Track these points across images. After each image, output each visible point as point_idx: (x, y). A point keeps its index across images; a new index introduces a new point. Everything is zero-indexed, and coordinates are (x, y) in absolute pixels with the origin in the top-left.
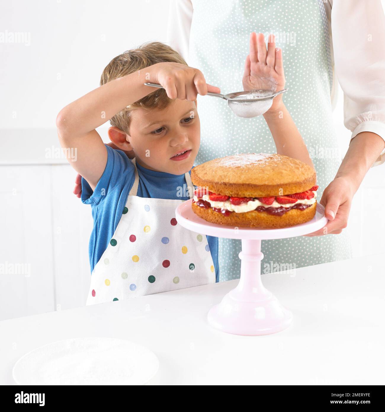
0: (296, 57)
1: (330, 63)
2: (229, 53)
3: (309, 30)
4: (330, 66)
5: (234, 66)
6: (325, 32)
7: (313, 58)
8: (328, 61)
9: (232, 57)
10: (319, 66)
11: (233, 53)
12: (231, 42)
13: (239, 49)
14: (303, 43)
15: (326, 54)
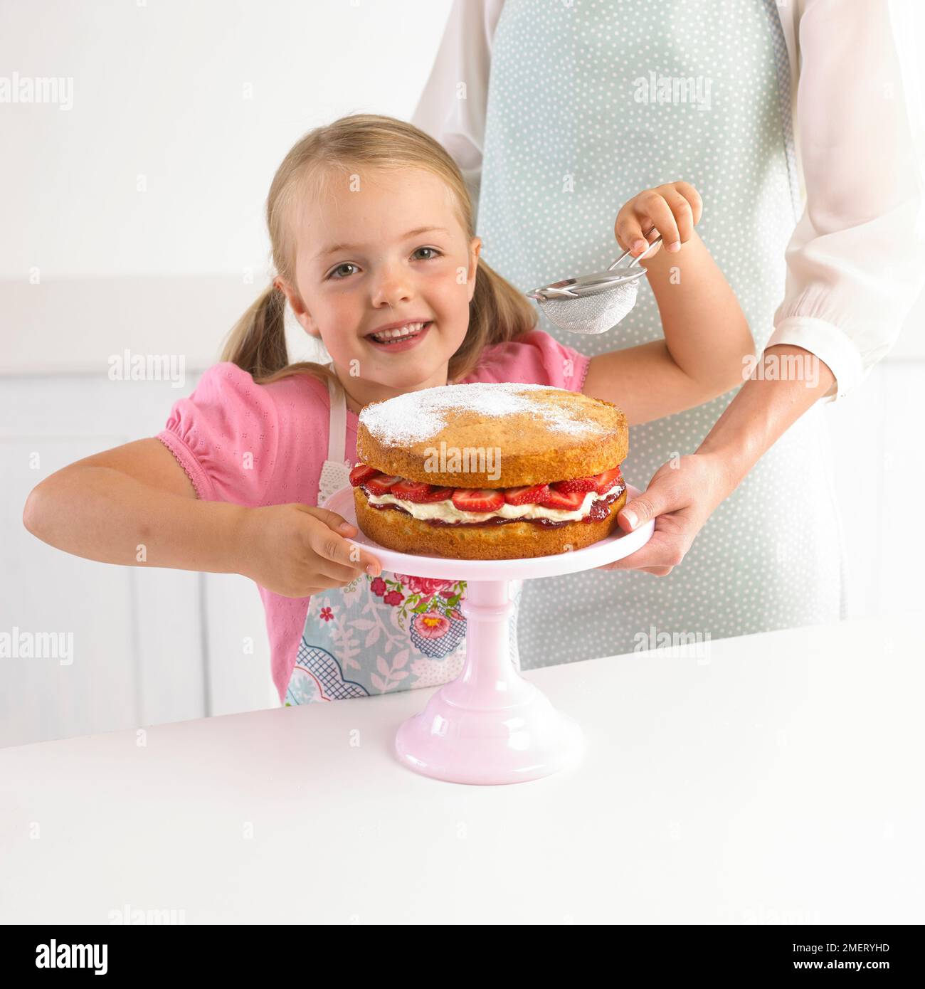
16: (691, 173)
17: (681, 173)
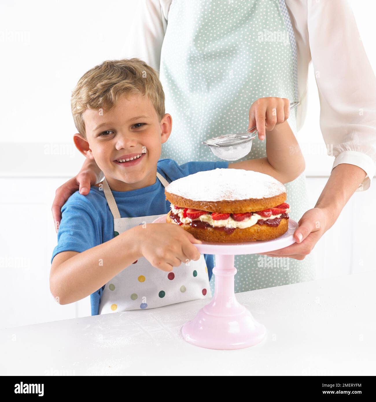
0: (262, 80)
1: (296, 85)
2: (197, 78)
3: (276, 53)
4: (296, 87)
5: (203, 89)
6: (293, 56)
7: (280, 81)
8: (294, 83)
9: (199, 81)
10: (286, 88)
11: (201, 78)
12: (198, 68)
13: (207, 74)
14: (270, 66)
15: (293, 76)
16: (256, 87)
17: (251, 88)
